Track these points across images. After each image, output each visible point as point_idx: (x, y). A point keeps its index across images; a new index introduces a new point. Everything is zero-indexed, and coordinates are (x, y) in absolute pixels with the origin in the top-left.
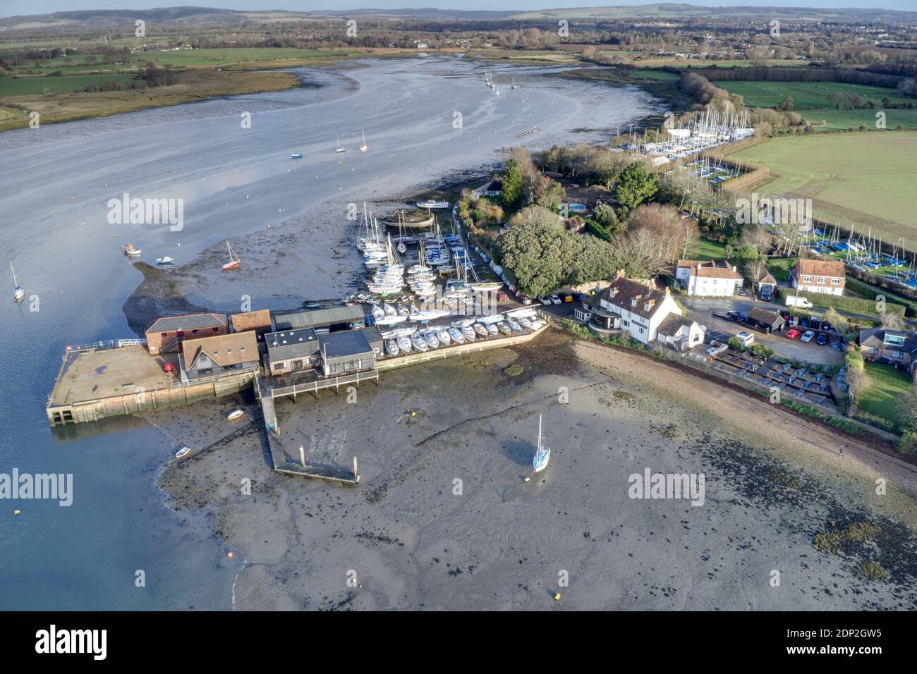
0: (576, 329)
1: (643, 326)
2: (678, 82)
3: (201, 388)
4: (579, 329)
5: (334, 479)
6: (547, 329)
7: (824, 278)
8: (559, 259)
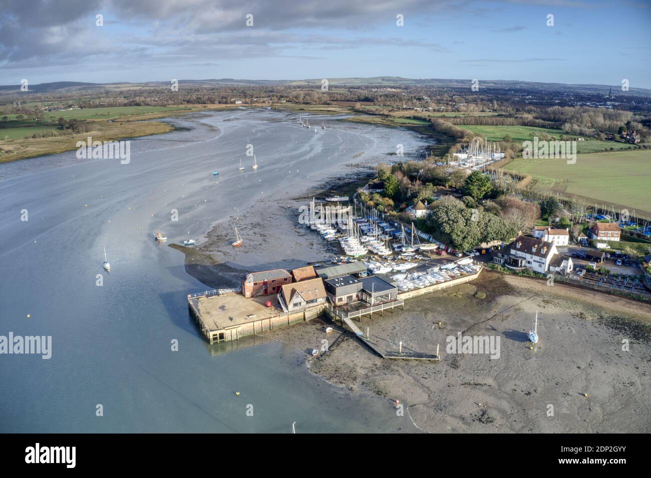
0: (500, 269)
1: (542, 263)
2: (429, 126)
3: (297, 315)
4: (502, 268)
5: (424, 359)
6: (482, 270)
7: (610, 232)
8: (477, 227)
